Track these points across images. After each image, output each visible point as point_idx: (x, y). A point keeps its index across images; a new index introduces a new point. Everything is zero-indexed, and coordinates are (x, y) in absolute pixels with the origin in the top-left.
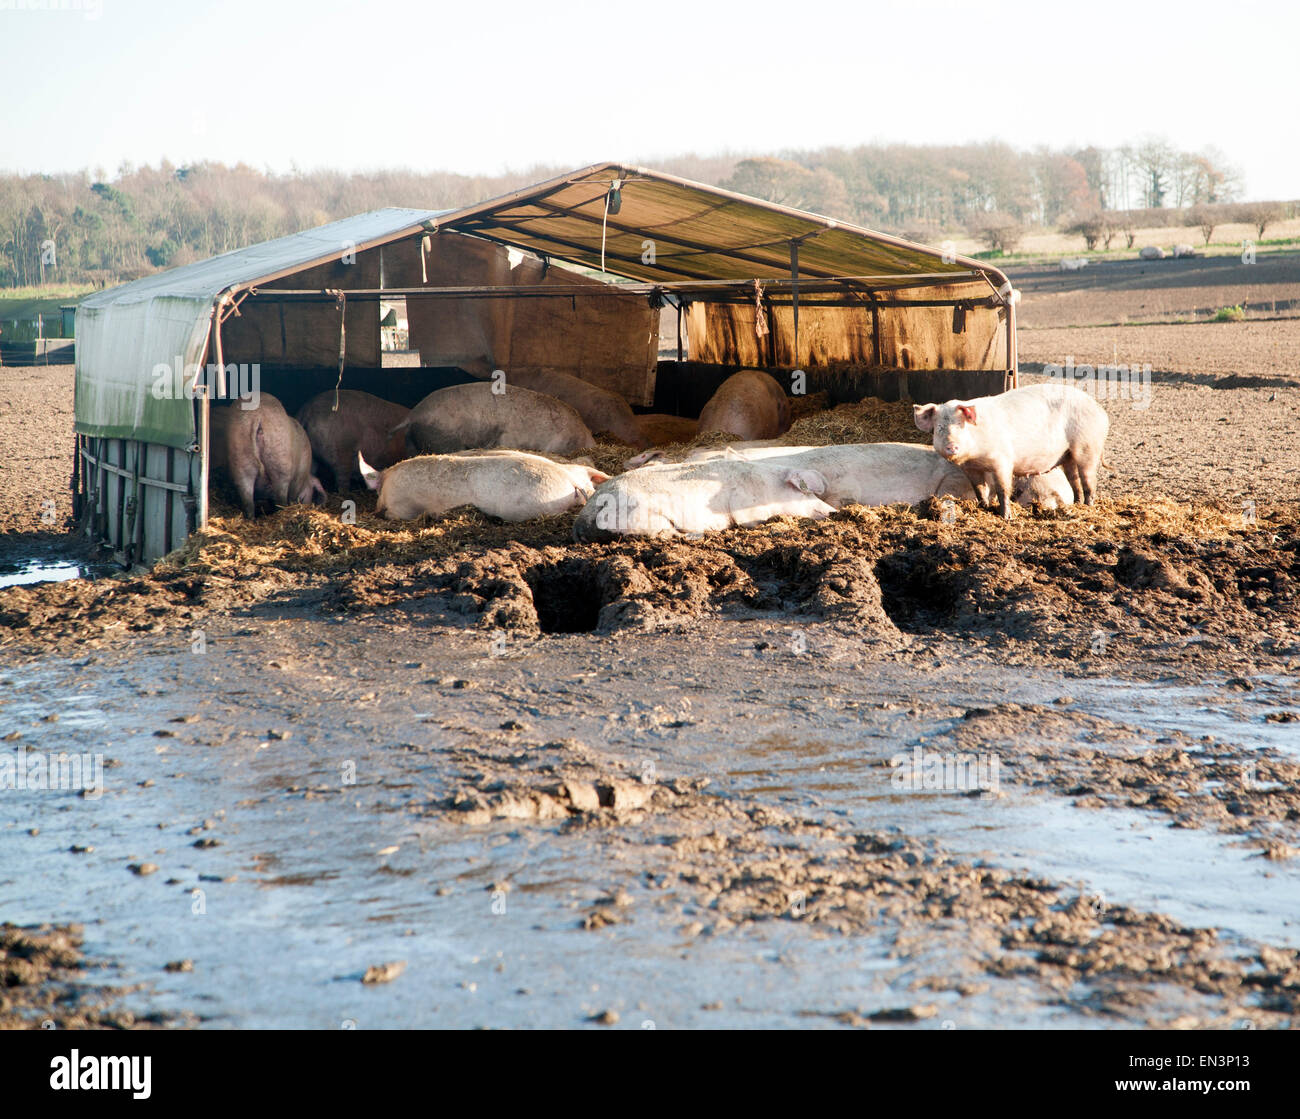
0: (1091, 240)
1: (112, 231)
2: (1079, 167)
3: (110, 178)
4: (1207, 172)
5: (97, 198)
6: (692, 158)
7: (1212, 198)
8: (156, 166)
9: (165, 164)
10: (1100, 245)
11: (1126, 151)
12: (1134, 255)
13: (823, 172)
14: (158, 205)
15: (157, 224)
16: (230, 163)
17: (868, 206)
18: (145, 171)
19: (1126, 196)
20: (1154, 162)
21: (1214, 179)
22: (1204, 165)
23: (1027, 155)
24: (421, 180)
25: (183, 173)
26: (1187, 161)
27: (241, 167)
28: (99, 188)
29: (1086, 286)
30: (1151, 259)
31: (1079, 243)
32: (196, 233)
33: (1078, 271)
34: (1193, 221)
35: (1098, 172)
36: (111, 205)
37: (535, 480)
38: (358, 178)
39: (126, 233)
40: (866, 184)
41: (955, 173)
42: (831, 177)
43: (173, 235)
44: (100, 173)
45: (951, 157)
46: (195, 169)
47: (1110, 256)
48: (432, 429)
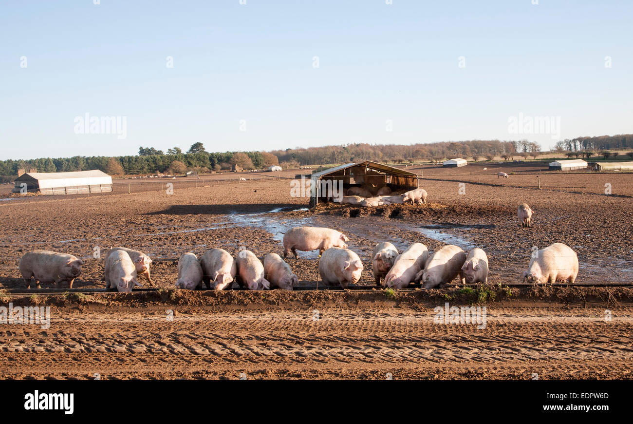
0: (506, 159)
1: (346, 155)
2: (511, 145)
3: (346, 146)
4: (534, 146)
5: (343, 149)
6: (443, 142)
7: (535, 150)
8: (353, 144)
9: (355, 144)
10: (507, 159)
11: (520, 142)
12: (512, 161)
13: (465, 145)
14: (353, 150)
15: (353, 154)
16: (365, 143)
17: (474, 151)
18: (351, 145)
19: (520, 150)
20: (525, 144)
21: (536, 147)
22: (534, 145)
23: (502, 143)
24: (396, 146)
25: (357, 145)
26: (531, 144)
27: (367, 144)
28: (344, 148)
29: (502, 167)
30: (515, 162)
31: (504, 159)
32: (359, 155)
33: (501, 164)
34: (531, 155)
35: (515, 145)
36: (346, 151)
37: (356, 200)
38: (386, 146)
39: (348, 155)
40: (473, 147)
41: (489, 145)
42: (467, 146)
43: (355, 156)
44: (344, 145)
45: (488, 142)
46: (359, 144)
47: (508, 161)
48: (352, 192)
